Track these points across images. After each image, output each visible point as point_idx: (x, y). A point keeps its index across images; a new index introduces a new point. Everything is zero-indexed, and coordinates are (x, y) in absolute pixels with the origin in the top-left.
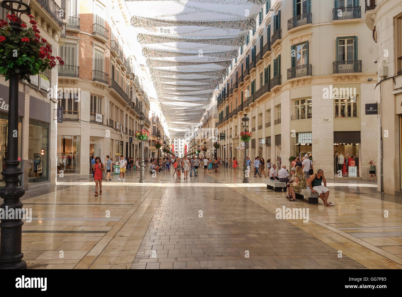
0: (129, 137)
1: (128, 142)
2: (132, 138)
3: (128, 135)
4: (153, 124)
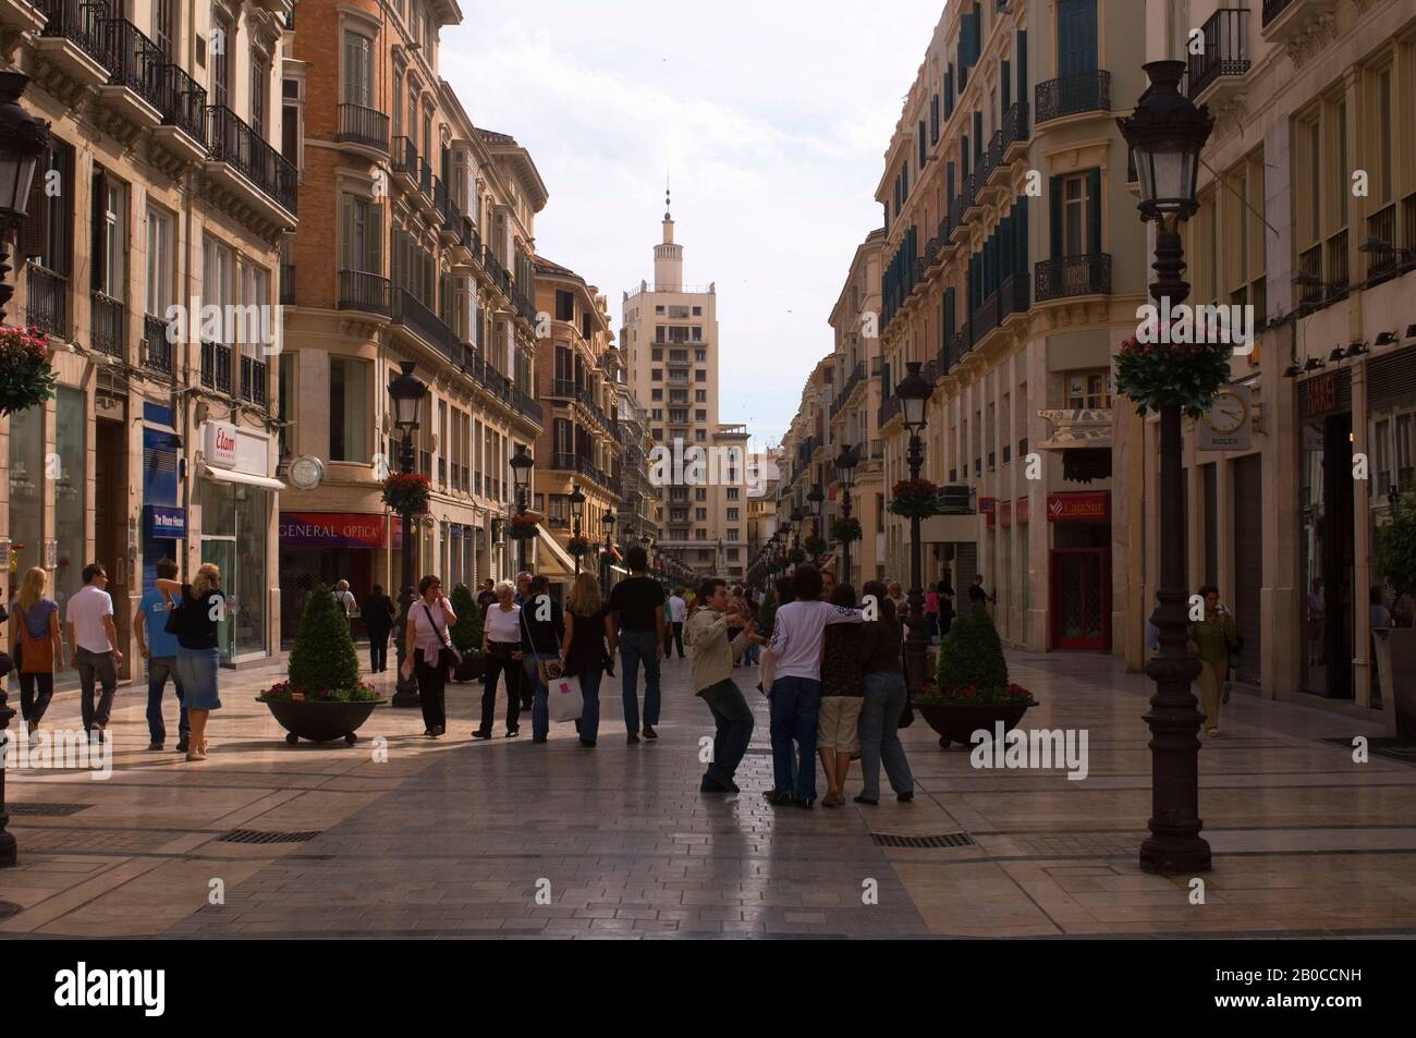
4: (555, 409)
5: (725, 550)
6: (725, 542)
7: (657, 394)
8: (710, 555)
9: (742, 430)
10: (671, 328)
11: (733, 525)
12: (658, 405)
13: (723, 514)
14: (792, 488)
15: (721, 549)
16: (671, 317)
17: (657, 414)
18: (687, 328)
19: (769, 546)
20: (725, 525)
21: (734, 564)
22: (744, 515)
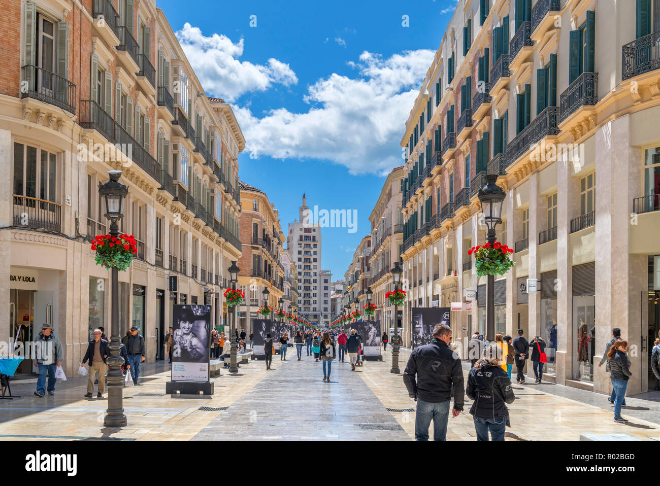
0: (167, 276)
1: (166, 287)
2: (175, 278)
3: (165, 269)
4: (253, 250)
5: (323, 315)
6: (323, 312)
7: (300, 260)
8: (318, 316)
9: (329, 273)
10: (305, 236)
11: (326, 306)
12: (300, 263)
13: (322, 302)
14: (349, 292)
15: (322, 314)
16: (305, 232)
17: (300, 267)
18: (310, 236)
19: (339, 316)
20: (323, 306)
21: (326, 320)
22: (330, 303)
